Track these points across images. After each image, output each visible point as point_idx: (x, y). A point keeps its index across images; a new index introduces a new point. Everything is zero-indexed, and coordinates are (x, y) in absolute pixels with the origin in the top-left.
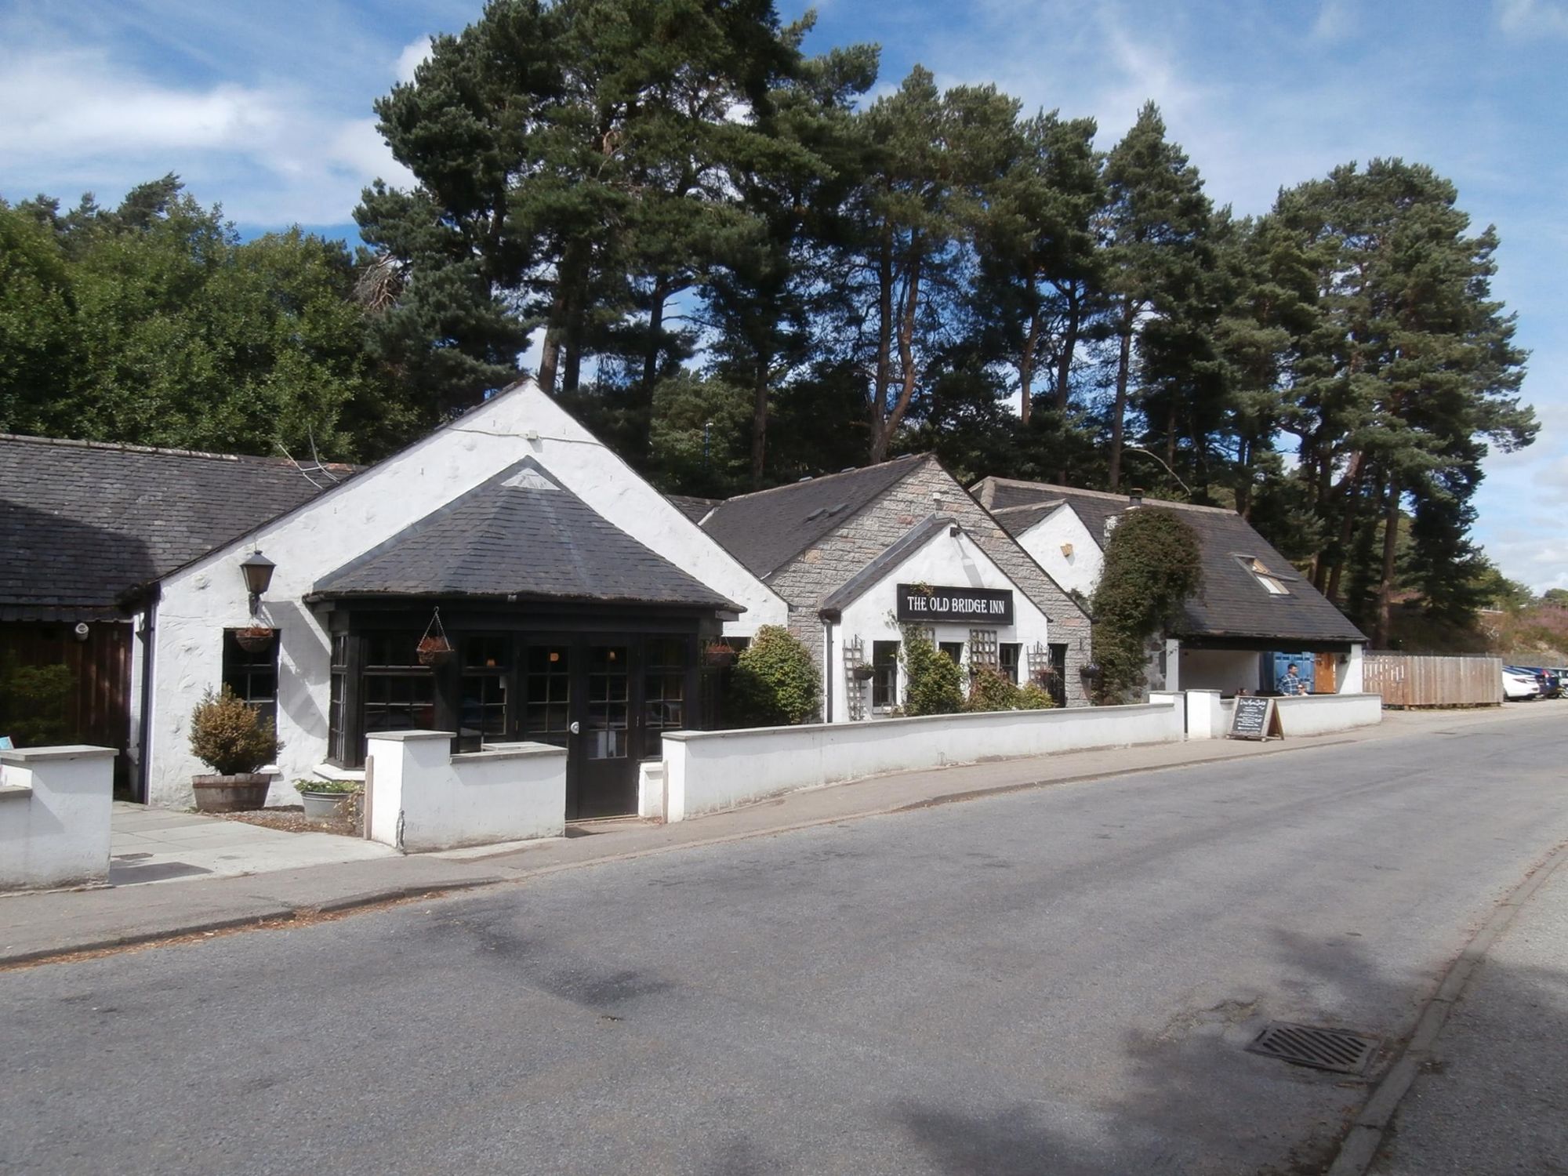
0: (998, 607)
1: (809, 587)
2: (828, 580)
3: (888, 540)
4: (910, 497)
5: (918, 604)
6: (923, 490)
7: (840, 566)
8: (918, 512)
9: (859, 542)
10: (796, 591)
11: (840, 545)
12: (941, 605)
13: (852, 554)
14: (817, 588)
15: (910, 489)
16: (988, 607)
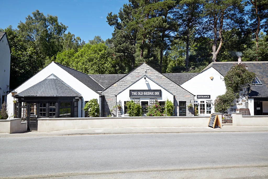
0: (157, 93)
1: (114, 91)
2: (119, 90)
3: (133, 81)
4: (139, 72)
5: (135, 93)
6: (143, 70)
7: (121, 87)
8: (141, 74)
9: (126, 82)
10: (112, 92)
11: (122, 83)
12: (141, 94)
13: (124, 84)
14: (116, 91)
15: (139, 70)
16: (154, 93)
